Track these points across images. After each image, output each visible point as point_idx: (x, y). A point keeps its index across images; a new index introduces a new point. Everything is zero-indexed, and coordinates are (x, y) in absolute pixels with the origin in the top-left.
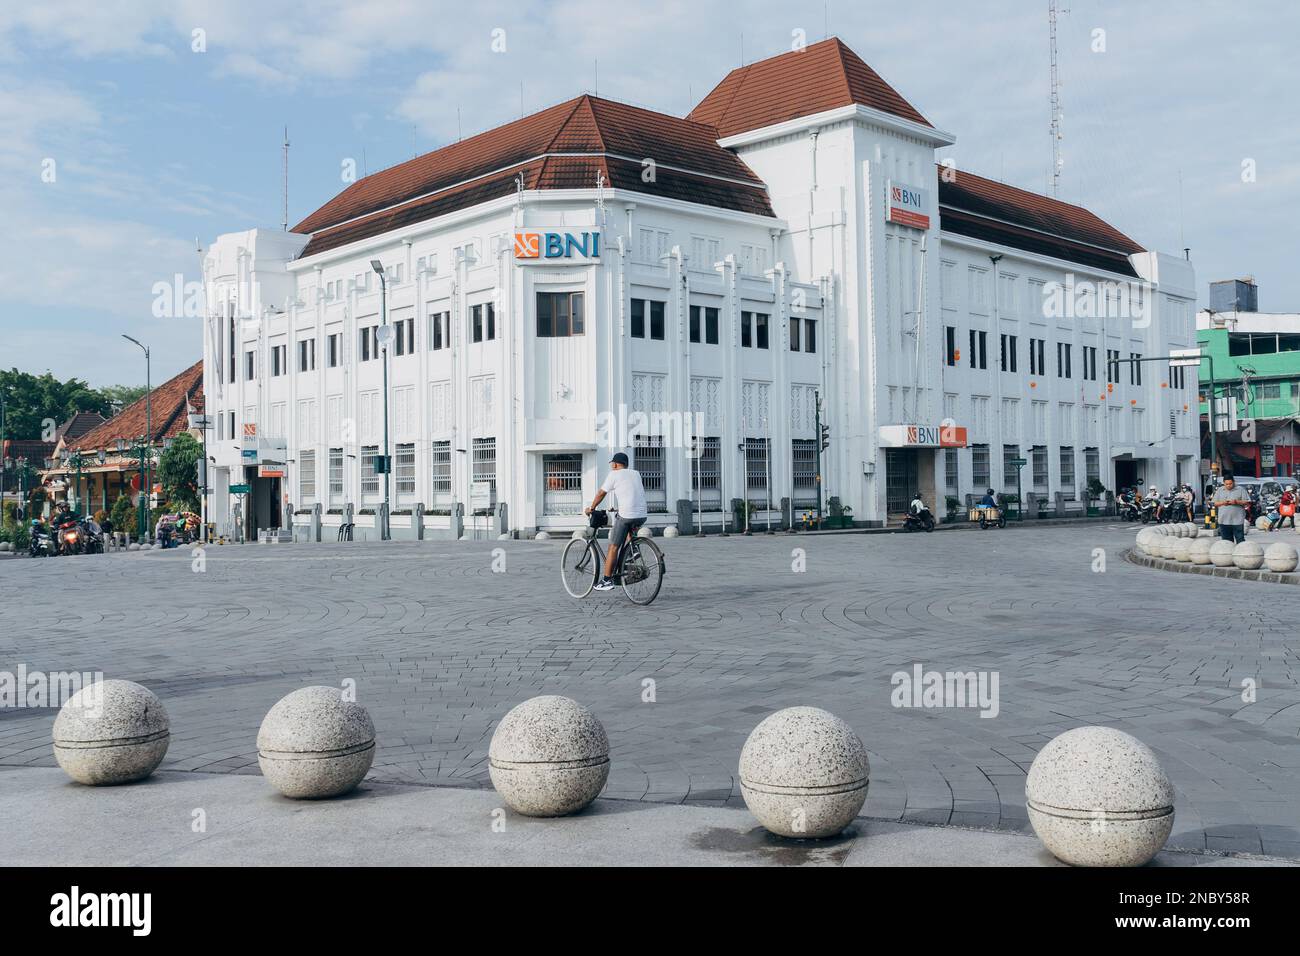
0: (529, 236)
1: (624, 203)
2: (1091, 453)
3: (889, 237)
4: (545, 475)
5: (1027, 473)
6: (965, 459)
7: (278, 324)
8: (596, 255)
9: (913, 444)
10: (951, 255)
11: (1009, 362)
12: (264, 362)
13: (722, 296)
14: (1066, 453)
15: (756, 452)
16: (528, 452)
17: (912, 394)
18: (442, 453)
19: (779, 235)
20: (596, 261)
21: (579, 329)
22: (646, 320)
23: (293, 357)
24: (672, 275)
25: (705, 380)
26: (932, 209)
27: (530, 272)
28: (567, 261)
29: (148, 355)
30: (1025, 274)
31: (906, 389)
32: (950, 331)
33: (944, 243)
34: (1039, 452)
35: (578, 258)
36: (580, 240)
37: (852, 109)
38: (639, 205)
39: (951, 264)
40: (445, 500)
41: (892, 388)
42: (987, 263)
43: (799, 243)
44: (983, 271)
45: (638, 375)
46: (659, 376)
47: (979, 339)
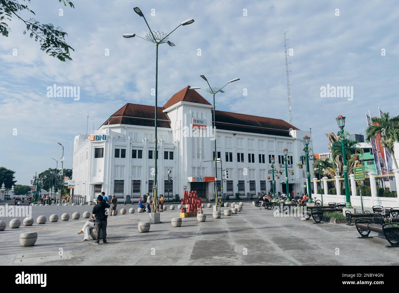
0: (92, 136)
1: (124, 127)
4: (94, 189)
8: (105, 140)
9: (194, 181)
10: (219, 134)
11: (241, 160)
14: (263, 182)
16: (90, 184)
19: (171, 132)
20: (105, 141)
21: (102, 156)
22: (119, 153)
24: (127, 143)
25: (137, 167)
27: (93, 144)
28: (99, 141)
30: (246, 137)
31: (199, 168)
32: (219, 153)
33: (217, 132)
34: (253, 182)
35: (102, 140)
36: (102, 136)
38: (128, 127)
39: (219, 136)
41: (193, 168)
42: (233, 136)
43: (174, 134)
44: (231, 138)
45: (116, 166)
46: (124, 166)
47: (229, 154)
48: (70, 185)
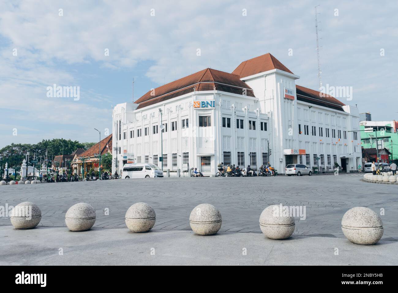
0: (197, 102)
1: (219, 94)
2: (335, 157)
3: (285, 102)
4: (202, 162)
5: (320, 161)
6: (304, 157)
7: (132, 125)
8: (214, 107)
9: (293, 154)
10: (299, 106)
11: (314, 133)
12: (128, 135)
13: (244, 117)
14: (329, 156)
15: (253, 156)
16: (197, 156)
17: (291, 141)
18: (175, 157)
19: (257, 102)
20: (214, 108)
21: (210, 125)
22: (226, 123)
23: (136, 133)
24: (232, 111)
25: (240, 138)
26: (295, 95)
27: (197, 111)
28: (207, 108)
29: (100, 133)
30: (317, 111)
31: (290, 140)
32: (300, 125)
33: (298, 103)
34: (322, 156)
35: (209, 107)
36: (210, 103)
37: (275, 70)
38: (223, 95)
39: (299, 108)
40: (175, 168)
41: (286, 140)
42: (308, 108)
43: (262, 104)
44: (307, 110)
45: (224, 137)
46: (229, 137)
47: (307, 127)
48: (129, 159)
